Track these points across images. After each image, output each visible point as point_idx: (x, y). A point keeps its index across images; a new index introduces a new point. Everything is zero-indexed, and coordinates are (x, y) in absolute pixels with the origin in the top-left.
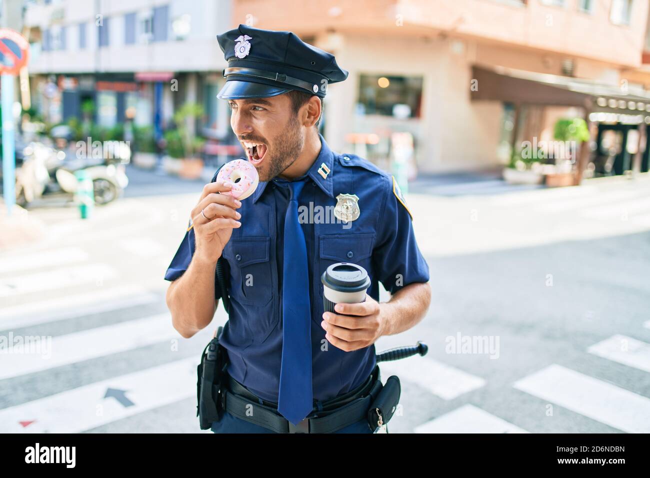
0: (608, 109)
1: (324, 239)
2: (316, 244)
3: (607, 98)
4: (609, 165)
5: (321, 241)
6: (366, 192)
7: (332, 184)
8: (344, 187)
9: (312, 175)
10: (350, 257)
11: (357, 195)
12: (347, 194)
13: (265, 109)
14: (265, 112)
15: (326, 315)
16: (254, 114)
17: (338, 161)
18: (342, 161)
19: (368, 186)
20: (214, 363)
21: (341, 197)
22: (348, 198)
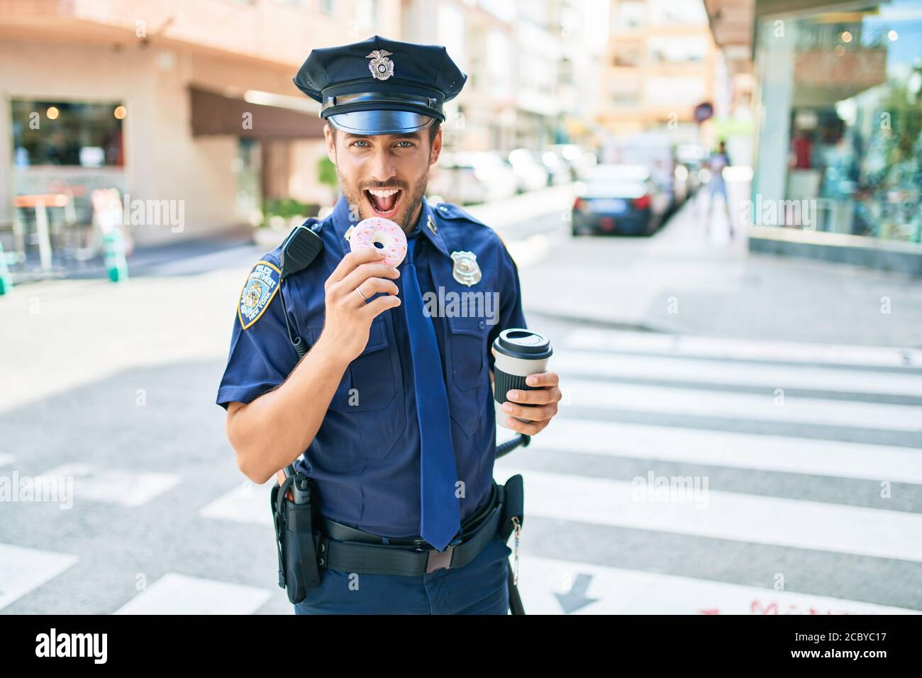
6: (480, 248)
7: (442, 240)
8: (455, 243)
9: (425, 231)
10: (483, 328)
11: (473, 252)
12: (462, 252)
13: (413, 145)
14: (412, 148)
15: (512, 395)
16: (396, 153)
17: (436, 212)
18: (440, 213)
19: (479, 241)
20: (309, 506)
21: (455, 256)
22: (464, 256)
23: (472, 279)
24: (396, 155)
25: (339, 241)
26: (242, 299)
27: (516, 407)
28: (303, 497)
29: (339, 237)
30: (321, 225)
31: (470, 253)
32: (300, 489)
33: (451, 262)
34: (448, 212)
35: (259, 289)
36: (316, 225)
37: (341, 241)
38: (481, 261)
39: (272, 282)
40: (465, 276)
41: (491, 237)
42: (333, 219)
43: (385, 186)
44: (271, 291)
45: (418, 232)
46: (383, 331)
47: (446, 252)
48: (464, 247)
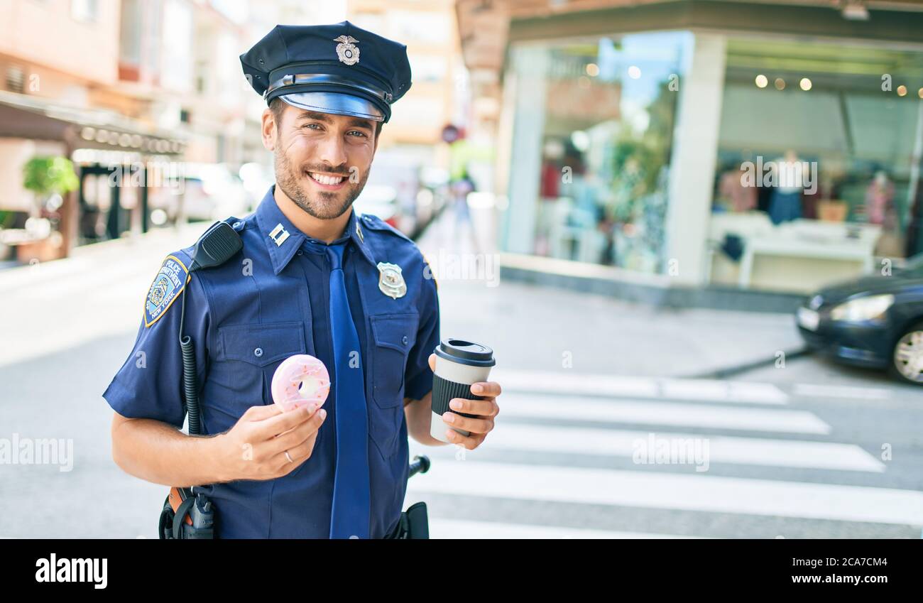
0: (95, 144)
1: (375, 320)
2: (368, 328)
3: (97, 128)
4: (101, 225)
5: (373, 324)
6: (406, 261)
7: (368, 250)
8: (380, 254)
9: (355, 237)
10: (406, 343)
11: (398, 265)
12: (388, 264)
13: (365, 136)
14: (365, 139)
15: (456, 403)
16: (349, 141)
17: (361, 221)
18: (366, 223)
19: (405, 254)
20: (212, 531)
21: (381, 266)
22: (390, 268)
23: (397, 291)
24: (350, 144)
25: (264, 240)
26: (149, 293)
27: (459, 417)
28: (206, 521)
29: (264, 235)
30: (244, 223)
31: (396, 265)
32: (202, 511)
33: (378, 273)
34: (373, 223)
35: (165, 287)
36: (238, 224)
37: (266, 240)
38: (407, 275)
39: (178, 282)
40: (390, 287)
41: (415, 252)
42: (257, 219)
43: (333, 172)
44: (175, 291)
45: (349, 237)
46: (301, 338)
47: (373, 261)
48: (389, 259)
